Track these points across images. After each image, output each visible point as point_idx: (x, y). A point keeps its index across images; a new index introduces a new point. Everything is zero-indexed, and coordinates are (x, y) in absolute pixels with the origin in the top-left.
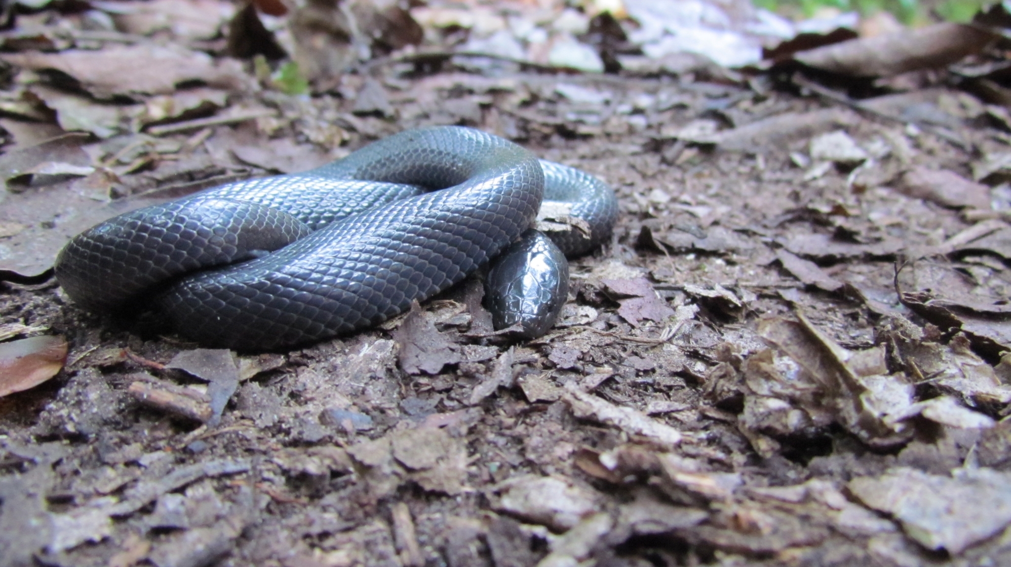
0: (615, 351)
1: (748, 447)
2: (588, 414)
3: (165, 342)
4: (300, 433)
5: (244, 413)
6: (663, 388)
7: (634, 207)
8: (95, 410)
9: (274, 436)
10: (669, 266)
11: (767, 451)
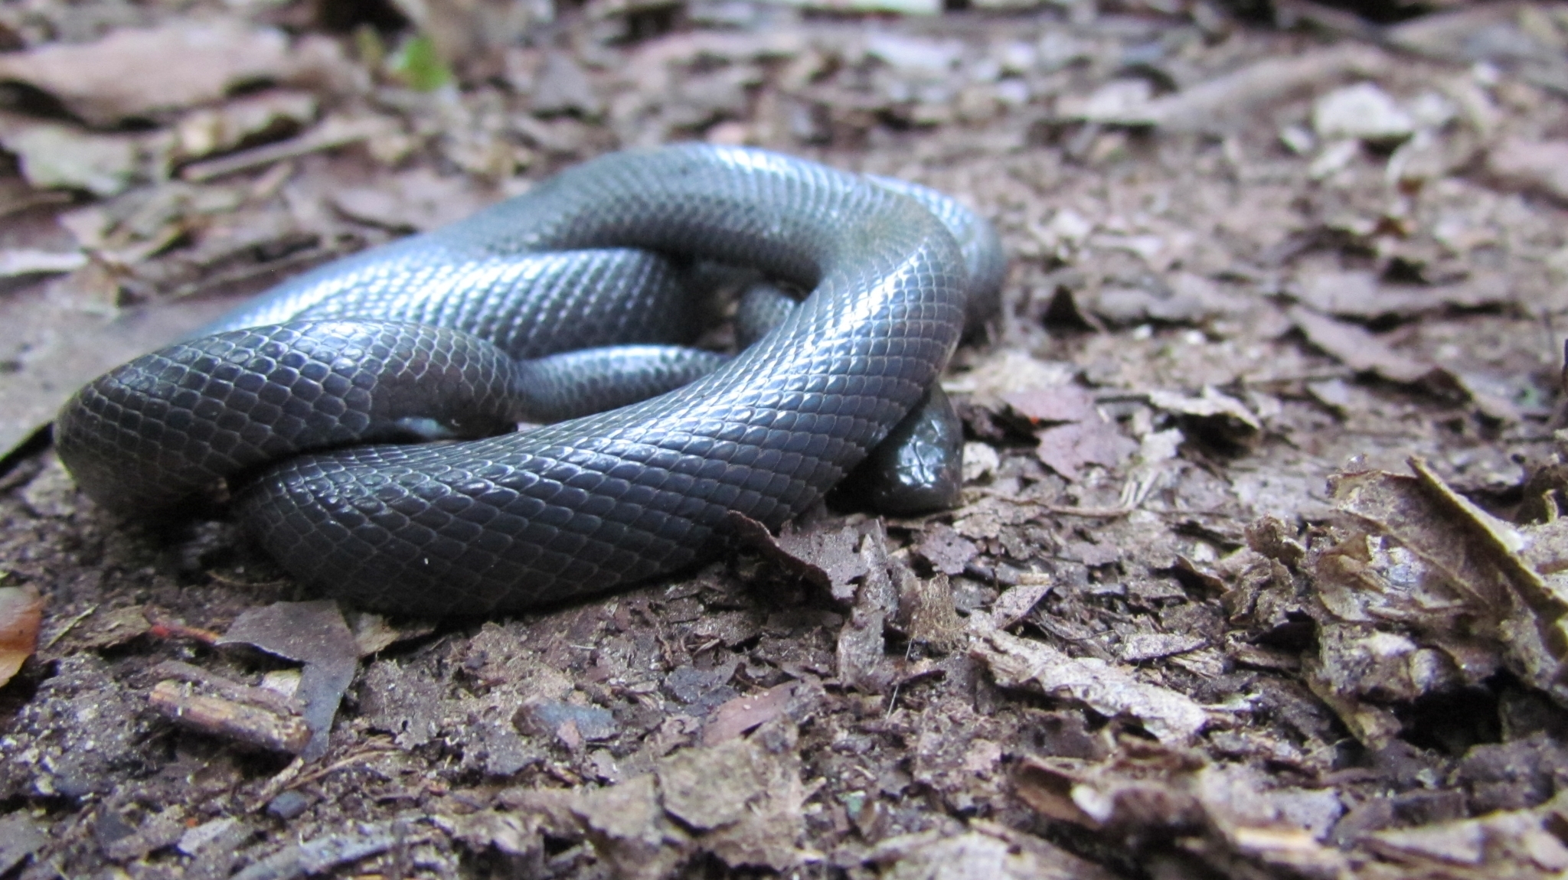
0: (1045, 535)
1: (1336, 729)
2: (1023, 680)
3: (221, 585)
4: (482, 756)
5: (377, 721)
6: (1145, 604)
7: (1030, 248)
8: (90, 744)
9: (432, 764)
10: (1108, 354)
11: (1378, 737)
